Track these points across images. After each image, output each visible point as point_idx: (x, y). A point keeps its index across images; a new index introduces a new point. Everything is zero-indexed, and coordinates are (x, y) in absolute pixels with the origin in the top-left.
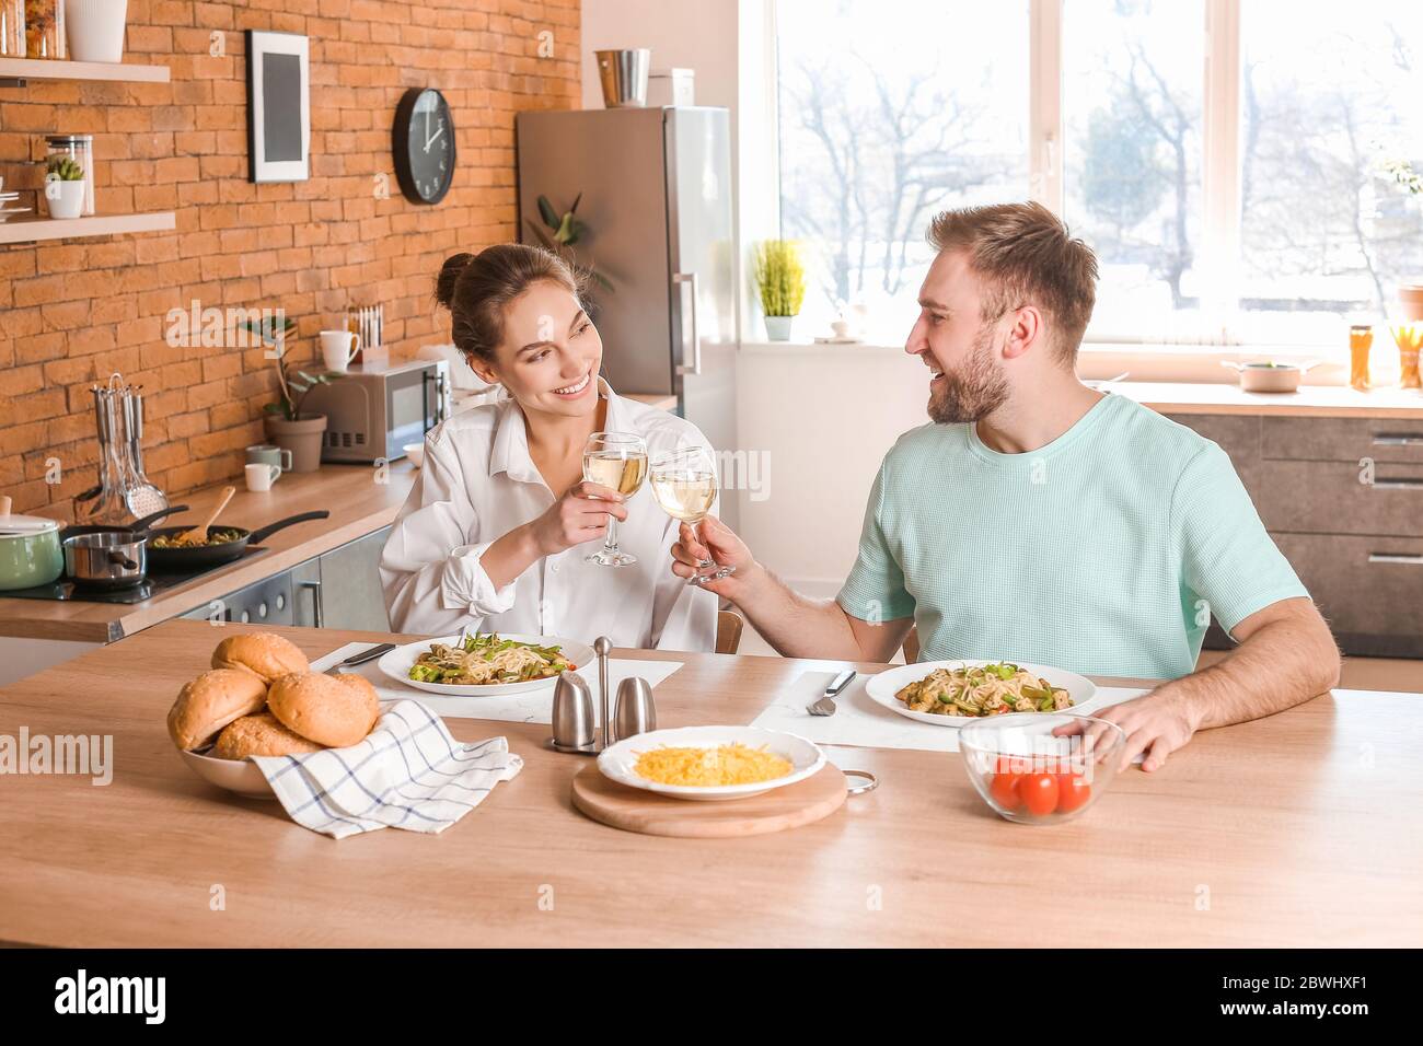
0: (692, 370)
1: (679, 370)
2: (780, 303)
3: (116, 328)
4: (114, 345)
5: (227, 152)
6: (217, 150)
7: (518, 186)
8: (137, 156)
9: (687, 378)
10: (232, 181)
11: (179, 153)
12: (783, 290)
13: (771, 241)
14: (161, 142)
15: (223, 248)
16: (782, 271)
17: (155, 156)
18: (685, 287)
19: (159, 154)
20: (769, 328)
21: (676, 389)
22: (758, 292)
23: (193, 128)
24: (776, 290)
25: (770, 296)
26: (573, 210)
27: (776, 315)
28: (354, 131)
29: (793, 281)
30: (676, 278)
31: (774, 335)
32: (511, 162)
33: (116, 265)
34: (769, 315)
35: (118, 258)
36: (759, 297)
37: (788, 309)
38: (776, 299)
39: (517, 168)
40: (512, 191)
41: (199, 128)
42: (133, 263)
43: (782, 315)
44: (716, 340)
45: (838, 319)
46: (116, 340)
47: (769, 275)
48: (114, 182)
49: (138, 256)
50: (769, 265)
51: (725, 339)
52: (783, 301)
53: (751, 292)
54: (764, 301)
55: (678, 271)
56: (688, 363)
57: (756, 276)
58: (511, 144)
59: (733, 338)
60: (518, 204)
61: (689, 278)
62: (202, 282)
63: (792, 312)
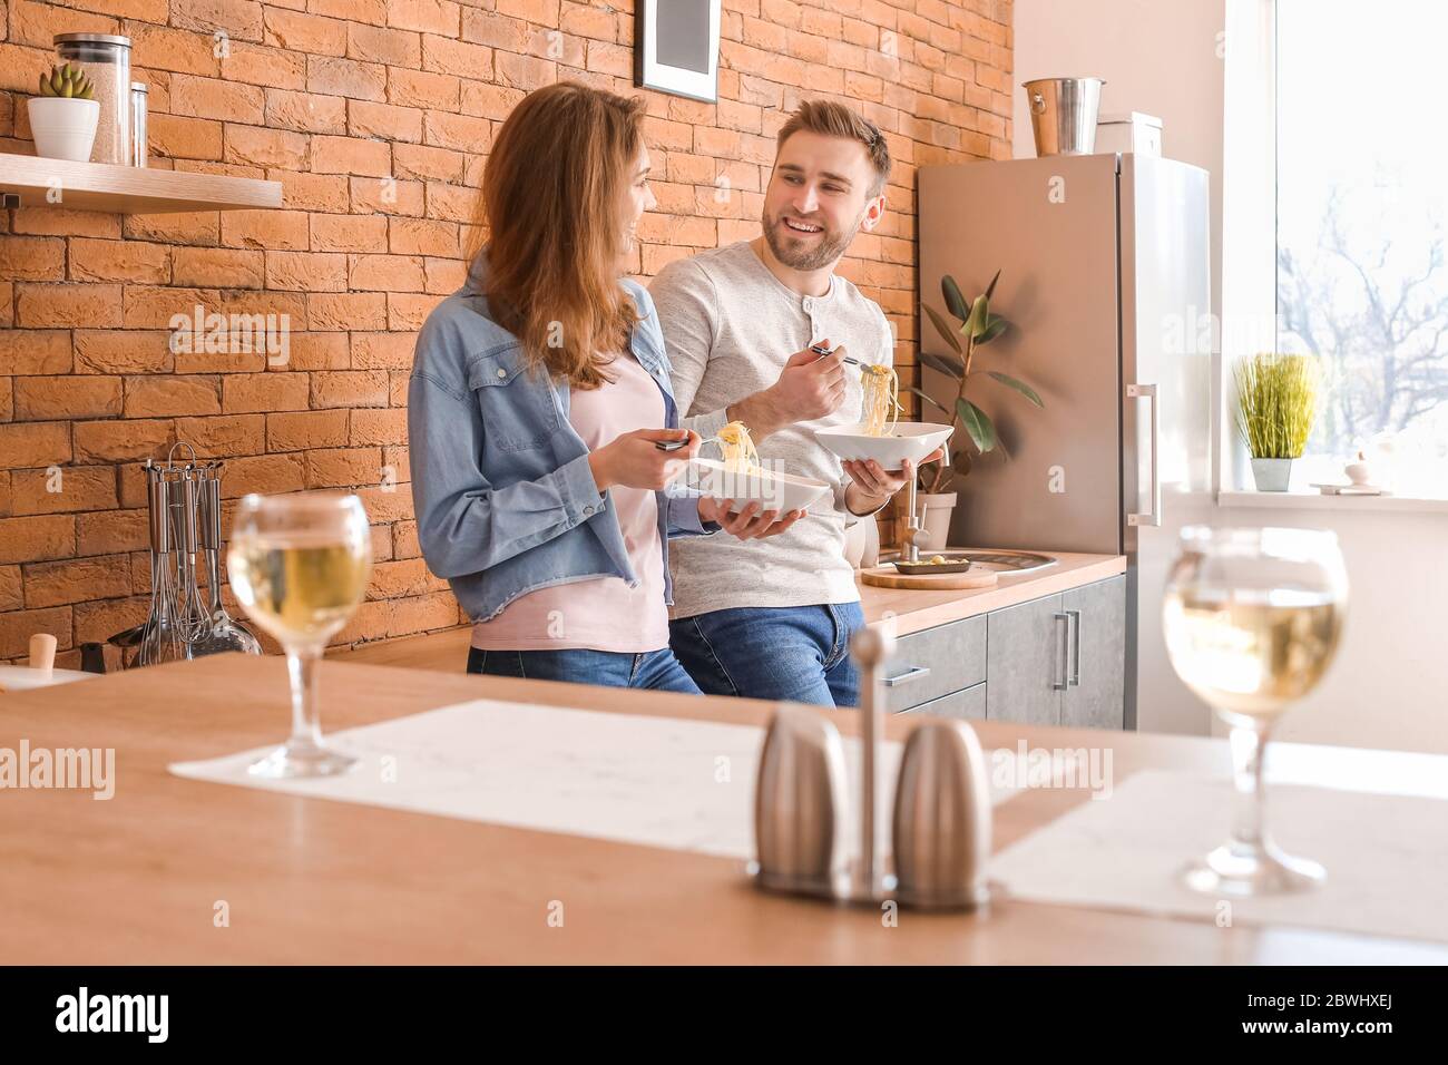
0: (1151, 521)
1: (1131, 520)
2: (1274, 439)
3: (221, 382)
4: (216, 408)
5: (443, 144)
6: (424, 134)
7: (917, 266)
8: (273, 123)
9: (1143, 532)
10: (452, 188)
11: (354, 130)
12: (1279, 422)
13: (1265, 352)
14: (323, 110)
15: (428, 285)
16: (1279, 396)
17: (310, 127)
18: (1144, 403)
19: (319, 127)
20: (1258, 474)
21: (1127, 546)
22: (1244, 422)
23: (384, 99)
24: (1270, 419)
25: (1261, 431)
26: (989, 294)
27: (1269, 456)
28: (665, 150)
29: (1294, 409)
30: (1130, 391)
31: (1267, 484)
32: (910, 234)
33: (226, 284)
34: (1259, 456)
35: (230, 274)
36: (1246, 432)
37: (1286, 448)
38: (1270, 434)
39: (916, 241)
40: (909, 272)
41: (393, 99)
42: (259, 285)
43: (1278, 456)
44: (1185, 488)
45: (1354, 461)
46: (220, 401)
47: (1260, 402)
48: (229, 156)
49: (270, 276)
50: (1260, 386)
51: (1197, 488)
52: (1279, 436)
53: (1235, 425)
54: (1253, 436)
55: (1133, 381)
56: (1145, 509)
57: (1243, 403)
58: (910, 209)
59: (1209, 487)
60: (917, 290)
61: (1150, 390)
62: (388, 330)
63: (1291, 453)
